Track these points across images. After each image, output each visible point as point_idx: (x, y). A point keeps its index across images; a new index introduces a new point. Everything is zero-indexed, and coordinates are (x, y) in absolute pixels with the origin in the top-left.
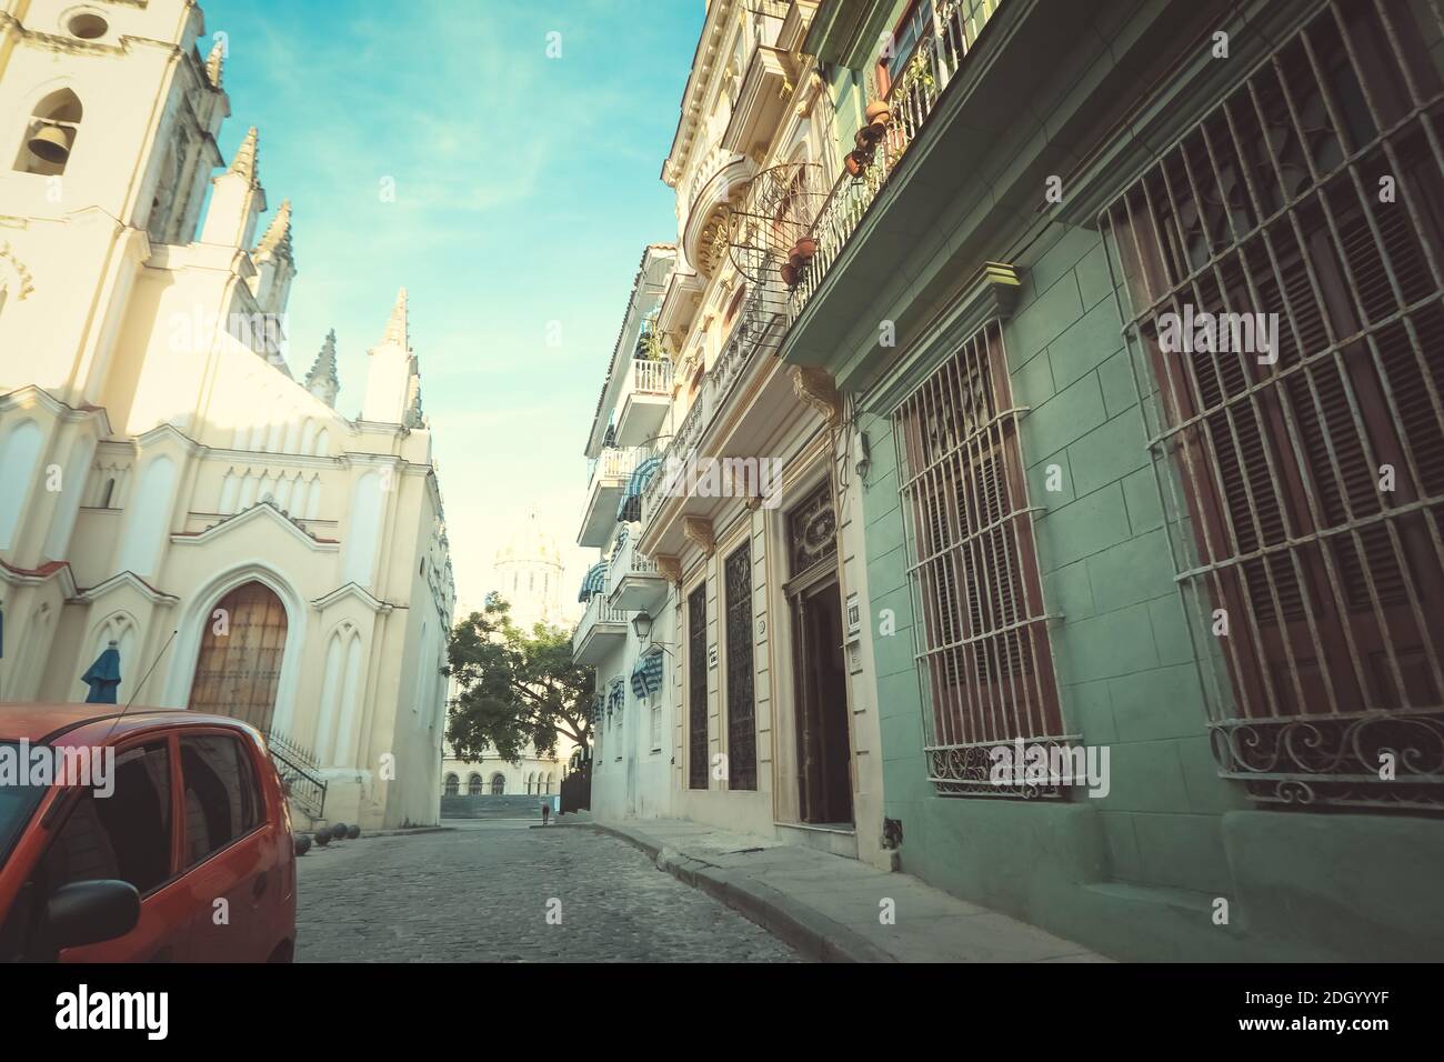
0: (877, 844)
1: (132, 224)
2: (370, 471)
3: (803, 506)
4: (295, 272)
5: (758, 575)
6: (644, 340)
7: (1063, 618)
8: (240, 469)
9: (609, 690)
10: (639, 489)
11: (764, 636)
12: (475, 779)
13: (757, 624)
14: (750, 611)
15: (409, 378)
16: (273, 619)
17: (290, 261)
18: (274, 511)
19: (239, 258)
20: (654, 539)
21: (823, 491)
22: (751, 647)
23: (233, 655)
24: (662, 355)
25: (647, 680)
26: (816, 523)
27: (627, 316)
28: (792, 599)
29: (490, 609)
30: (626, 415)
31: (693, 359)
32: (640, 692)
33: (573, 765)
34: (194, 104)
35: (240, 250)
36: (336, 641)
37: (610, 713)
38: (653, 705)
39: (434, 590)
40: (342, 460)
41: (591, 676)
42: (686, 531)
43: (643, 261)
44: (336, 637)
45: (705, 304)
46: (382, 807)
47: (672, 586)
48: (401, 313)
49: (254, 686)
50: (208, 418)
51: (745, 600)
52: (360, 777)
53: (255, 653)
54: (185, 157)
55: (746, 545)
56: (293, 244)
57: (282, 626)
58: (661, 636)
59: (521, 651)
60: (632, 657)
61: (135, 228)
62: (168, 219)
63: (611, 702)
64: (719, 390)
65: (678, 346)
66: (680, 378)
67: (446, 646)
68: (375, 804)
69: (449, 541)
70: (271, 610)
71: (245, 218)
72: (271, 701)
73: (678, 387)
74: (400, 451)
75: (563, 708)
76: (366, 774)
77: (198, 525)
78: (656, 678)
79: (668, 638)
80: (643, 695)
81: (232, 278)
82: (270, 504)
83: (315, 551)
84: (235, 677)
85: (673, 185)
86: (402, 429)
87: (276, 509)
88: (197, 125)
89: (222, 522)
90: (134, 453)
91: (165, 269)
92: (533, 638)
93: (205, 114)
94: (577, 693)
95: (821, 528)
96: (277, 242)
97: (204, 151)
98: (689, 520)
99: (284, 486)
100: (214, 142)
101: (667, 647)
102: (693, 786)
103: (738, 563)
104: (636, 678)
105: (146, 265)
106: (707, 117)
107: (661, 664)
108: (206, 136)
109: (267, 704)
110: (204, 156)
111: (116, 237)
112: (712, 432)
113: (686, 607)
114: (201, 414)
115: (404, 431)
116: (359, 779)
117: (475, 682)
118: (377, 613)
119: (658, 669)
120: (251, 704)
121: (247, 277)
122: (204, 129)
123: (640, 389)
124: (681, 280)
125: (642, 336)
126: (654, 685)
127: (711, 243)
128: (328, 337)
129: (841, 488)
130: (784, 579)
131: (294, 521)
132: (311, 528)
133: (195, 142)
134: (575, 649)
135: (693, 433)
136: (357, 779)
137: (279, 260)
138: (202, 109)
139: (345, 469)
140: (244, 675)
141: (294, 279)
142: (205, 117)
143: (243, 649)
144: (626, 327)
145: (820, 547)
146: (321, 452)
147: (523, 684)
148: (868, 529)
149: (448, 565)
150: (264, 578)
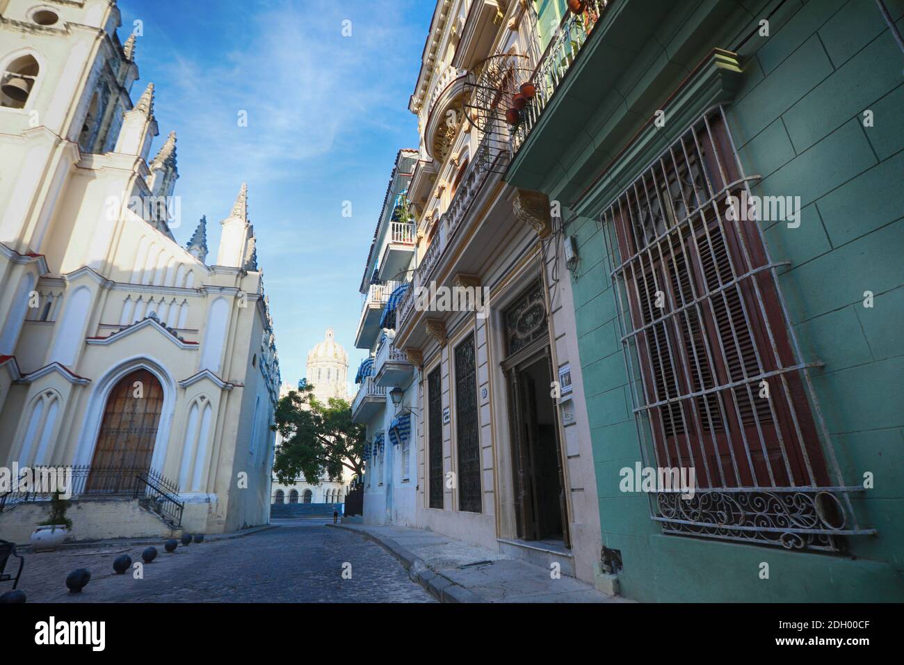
0: (597, 570)
1: (67, 138)
2: (220, 298)
3: (514, 305)
4: (178, 176)
5: (481, 355)
6: (398, 210)
7: (822, 367)
8: (135, 296)
9: (375, 439)
10: (394, 306)
11: (487, 400)
12: (294, 494)
13: (480, 391)
14: (474, 383)
15: (247, 240)
16: (154, 394)
17: (175, 169)
18: (157, 324)
19: (139, 163)
20: (405, 337)
21: (535, 288)
22: (476, 408)
23: (126, 417)
24: (409, 220)
25: (401, 432)
26: (525, 315)
27: (386, 198)
28: (507, 372)
29: (301, 389)
30: (386, 259)
31: (430, 218)
32: (394, 441)
33: (352, 486)
34: (115, 70)
35: (139, 158)
36: (195, 409)
37: (375, 454)
38: (403, 449)
39: (265, 377)
40: (202, 290)
41: (363, 430)
42: (427, 329)
43: (397, 161)
44: (195, 405)
45: (439, 178)
46: (224, 518)
47: (416, 369)
48: (243, 198)
49: (139, 439)
50: (115, 264)
51: (471, 375)
52: (209, 499)
53: (141, 416)
54: (107, 102)
55: (471, 336)
56: (177, 159)
57: (160, 398)
58: (409, 403)
59: (321, 415)
60: (390, 417)
61: (70, 141)
62: (95, 139)
63: (376, 447)
64: (453, 224)
65: (420, 211)
66: (421, 232)
67: (274, 412)
68: (219, 516)
69: (276, 347)
70: (152, 388)
71: (144, 138)
72: (151, 448)
73: (420, 239)
74: (240, 285)
75: (346, 450)
76: (212, 496)
77: (105, 333)
78: (406, 431)
79: (414, 404)
80: (397, 443)
81: (133, 175)
82: (154, 319)
83: (182, 349)
84: (127, 432)
85: (416, 113)
86: (241, 271)
87: (158, 322)
88: (116, 82)
89: (121, 330)
90: (65, 286)
91: (90, 169)
92: (328, 407)
93: (122, 76)
94: (355, 441)
95: (530, 319)
96: (167, 157)
97: (121, 100)
98: (430, 322)
99: (164, 307)
100: (127, 94)
101: (413, 410)
102: (432, 505)
103: (464, 350)
104: (392, 432)
105: (77, 166)
106: (439, 62)
107: (409, 422)
108: (122, 90)
109: (148, 450)
110: (121, 102)
111: (56, 146)
112: (448, 253)
113: (426, 383)
114: (110, 260)
115: (242, 272)
116: (208, 500)
117: (292, 434)
118: (223, 390)
119: (407, 425)
120: (137, 450)
121: (145, 176)
122: (121, 85)
123: (395, 241)
124: (422, 165)
125: (397, 207)
126: (405, 436)
127: (443, 137)
128: (201, 220)
129: (551, 282)
130: (501, 358)
131: (169, 330)
132: (180, 334)
133: (114, 93)
134: (353, 412)
135: (433, 259)
136: (206, 500)
137: (167, 168)
138: (120, 73)
139: (204, 296)
140: (133, 431)
141: (177, 180)
142: (121, 78)
143: (133, 413)
144: (386, 206)
145: (530, 333)
146: (189, 285)
147: (322, 436)
148: (578, 311)
149: (276, 362)
150: (148, 367)
